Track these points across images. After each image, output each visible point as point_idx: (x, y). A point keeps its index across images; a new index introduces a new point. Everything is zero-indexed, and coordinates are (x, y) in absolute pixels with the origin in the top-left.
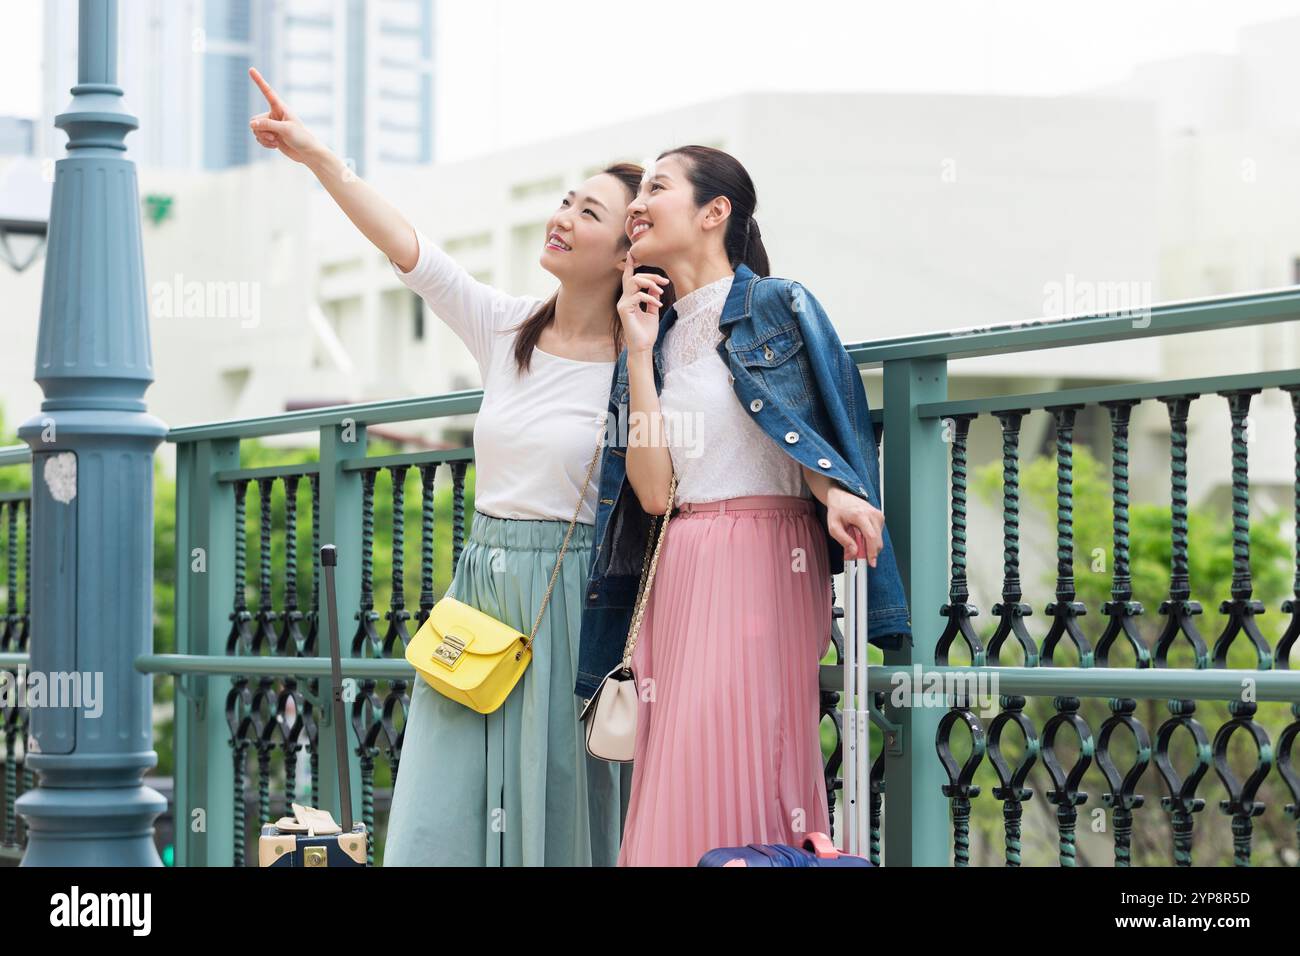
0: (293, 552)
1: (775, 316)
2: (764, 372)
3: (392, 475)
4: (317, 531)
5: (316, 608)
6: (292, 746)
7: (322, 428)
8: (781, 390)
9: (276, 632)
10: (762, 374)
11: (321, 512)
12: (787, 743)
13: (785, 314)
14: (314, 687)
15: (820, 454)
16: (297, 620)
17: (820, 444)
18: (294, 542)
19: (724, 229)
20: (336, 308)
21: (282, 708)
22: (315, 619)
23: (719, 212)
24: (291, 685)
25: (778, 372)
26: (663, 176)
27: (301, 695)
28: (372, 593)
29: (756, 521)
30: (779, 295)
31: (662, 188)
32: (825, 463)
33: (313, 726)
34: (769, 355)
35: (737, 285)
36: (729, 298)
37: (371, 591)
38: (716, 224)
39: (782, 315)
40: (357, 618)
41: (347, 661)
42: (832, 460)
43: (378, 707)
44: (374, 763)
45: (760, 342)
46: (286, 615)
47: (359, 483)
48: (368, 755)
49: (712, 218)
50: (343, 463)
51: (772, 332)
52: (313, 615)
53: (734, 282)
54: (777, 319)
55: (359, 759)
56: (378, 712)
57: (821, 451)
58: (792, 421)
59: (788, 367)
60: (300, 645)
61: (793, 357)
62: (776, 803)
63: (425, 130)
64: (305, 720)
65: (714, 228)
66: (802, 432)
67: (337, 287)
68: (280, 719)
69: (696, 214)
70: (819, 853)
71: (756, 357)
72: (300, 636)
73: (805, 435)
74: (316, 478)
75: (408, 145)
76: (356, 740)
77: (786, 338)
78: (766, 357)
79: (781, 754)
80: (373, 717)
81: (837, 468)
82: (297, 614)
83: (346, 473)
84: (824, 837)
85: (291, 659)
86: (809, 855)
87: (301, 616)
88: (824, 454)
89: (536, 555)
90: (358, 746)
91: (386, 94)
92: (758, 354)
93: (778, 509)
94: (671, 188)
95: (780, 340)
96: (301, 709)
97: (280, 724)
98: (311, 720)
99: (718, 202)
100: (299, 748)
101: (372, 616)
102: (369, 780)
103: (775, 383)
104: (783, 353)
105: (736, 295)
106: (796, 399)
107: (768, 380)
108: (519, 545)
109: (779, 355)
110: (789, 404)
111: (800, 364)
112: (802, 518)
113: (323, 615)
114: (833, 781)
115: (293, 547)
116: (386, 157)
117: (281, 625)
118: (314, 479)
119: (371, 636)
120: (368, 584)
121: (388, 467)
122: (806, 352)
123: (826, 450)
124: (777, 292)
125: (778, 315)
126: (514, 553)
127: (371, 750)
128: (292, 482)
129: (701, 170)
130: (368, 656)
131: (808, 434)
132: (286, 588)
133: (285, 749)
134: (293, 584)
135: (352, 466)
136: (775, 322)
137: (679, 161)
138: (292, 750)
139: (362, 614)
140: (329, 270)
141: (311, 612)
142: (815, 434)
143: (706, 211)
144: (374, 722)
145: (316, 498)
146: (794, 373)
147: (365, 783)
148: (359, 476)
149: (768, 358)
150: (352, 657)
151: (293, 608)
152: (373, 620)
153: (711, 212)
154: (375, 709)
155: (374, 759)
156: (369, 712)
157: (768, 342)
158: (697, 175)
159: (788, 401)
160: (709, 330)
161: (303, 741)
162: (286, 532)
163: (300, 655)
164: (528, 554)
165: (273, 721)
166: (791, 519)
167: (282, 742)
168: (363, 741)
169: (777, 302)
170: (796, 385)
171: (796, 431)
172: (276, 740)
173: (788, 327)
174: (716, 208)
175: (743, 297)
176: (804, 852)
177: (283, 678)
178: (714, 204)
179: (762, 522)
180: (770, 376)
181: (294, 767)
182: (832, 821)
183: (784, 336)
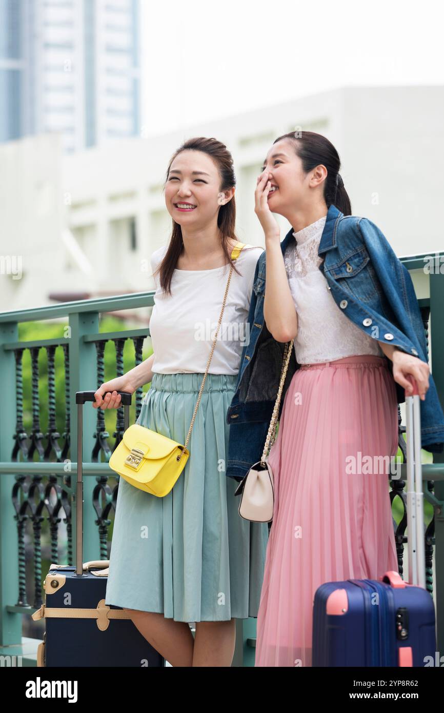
0: (53, 395)
1: (351, 242)
2: (347, 280)
3: (116, 345)
4: (68, 381)
5: (69, 431)
6: (55, 519)
7: (70, 315)
8: (360, 291)
9: (43, 446)
10: (347, 282)
11: (71, 369)
12: (367, 513)
13: (357, 242)
14: (69, 481)
15: (386, 330)
16: (56, 438)
17: (386, 324)
18: (53, 388)
19: (323, 186)
20: (80, 231)
21: (48, 494)
22: (68, 437)
23: (320, 175)
24: (53, 480)
25: (356, 279)
26: (281, 155)
27: (60, 487)
28: (104, 421)
29: (348, 372)
30: (352, 229)
31: (282, 162)
32: (389, 336)
33: (68, 506)
34: (349, 269)
35: (328, 223)
36: (324, 233)
37: (103, 419)
38: (318, 183)
39: (355, 242)
40: (95, 437)
41: (88, 465)
42: (394, 333)
43: (110, 494)
44: (107, 530)
45: (344, 261)
46: (50, 435)
47: (94, 350)
48: (104, 525)
49: (316, 180)
50: (84, 337)
51: (350, 253)
52: (67, 435)
53: (327, 221)
54: (352, 245)
55: (98, 527)
56: (109, 497)
57: (387, 329)
58: (367, 311)
59: (362, 275)
60: (59, 454)
61: (365, 268)
62: (360, 551)
63: (135, 115)
64: (62, 503)
65: (316, 186)
66: (373, 317)
67: (81, 217)
68: (47, 502)
69: (305, 178)
70: (393, 586)
71: (341, 271)
72: (59, 448)
73: (376, 319)
74: (66, 347)
75: (124, 124)
76: (96, 515)
77: (359, 256)
78: (348, 270)
79: (363, 519)
80: (106, 500)
81: (398, 339)
82: (56, 434)
83: (86, 343)
84: (396, 574)
85: (53, 463)
86: (386, 586)
87: (59, 436)
88: (388, 330)
89: (196, 395)
90: (97, 519)
91: (110, 91)
92: (343, 269)
93: (363, 363)
94: (287, 162)
95: (356, 258)
96: (60, 495)
97: (46, 505)
98: (67, 502)
99: (318, 169)
100: (59, 521)
101: (104, 435)
102: (104, 540)
103: (355, 287)
104: (358, 266)
105: (328, 230)
106: (368, 295)
107: (350, 285)
108: (185, 390)
109: (355, 268)
110: (365, 299)
111: (369, 273)
112: (378, 369)
113: (73, 435)
114: (402, 538)
115: (53, 392)
116: (111, 132)
117: (46, 441)
118: (65, 348)
119: (104, 448)
120: (101, 415)
121: (113, 340)
122: (372, 264)
123: (390, 328)
124: (351, 227)
125: (353, 242)
126: (182, 395)
127: (106, 521)
128: (52, 349)
129: (305, 149)
130: (102, 461)
131: (378, 318)
132: (49, 418)
133: (50, 521)
134: (53, 415)
135: (90, 339)
136: (351, 246)
137: (290, 143)
138: (55, 522)
139: (98, 434)
140: (75, 207)
141: (65, 433)
142: (382, 318)
143: (311, 175)
144: (107, 503)
145: (67, 360)
146: (366, 278)
147: (102, 542)
148: (94, 345)
149: (349, 270)
150: (92, 462)
151: (54, 431)
152: (105, 438)
153: (315, 175)
154: (107, 495)
155: (107, 527)
156: (104, 498)
157: (348, 260)
158: (303, 152)
159: (364, 297)
160: (313, 253)
161: (62, 515)
162: (48, 376)
163: (59, 461)
164: (192, 395)
165: (42, 503)
166: (371, 369)
167: (48, 517)
168: (100, 516)
169: (352, 234)
170: (369, 286)
171: (370, 317)
172: (45, 515)
173: (360, 249)
174: (317, 173)
175: (331, 233)
176: (384, 584)
177: (48, 476)
178: (316, 170)
179: (352, 371)
180: (352, 282)
181: (56, 533)
182: (400, 563)
183: (358, 255)
